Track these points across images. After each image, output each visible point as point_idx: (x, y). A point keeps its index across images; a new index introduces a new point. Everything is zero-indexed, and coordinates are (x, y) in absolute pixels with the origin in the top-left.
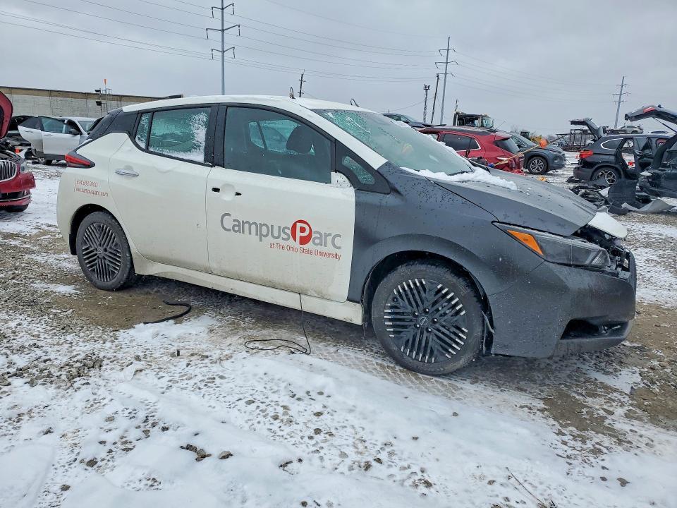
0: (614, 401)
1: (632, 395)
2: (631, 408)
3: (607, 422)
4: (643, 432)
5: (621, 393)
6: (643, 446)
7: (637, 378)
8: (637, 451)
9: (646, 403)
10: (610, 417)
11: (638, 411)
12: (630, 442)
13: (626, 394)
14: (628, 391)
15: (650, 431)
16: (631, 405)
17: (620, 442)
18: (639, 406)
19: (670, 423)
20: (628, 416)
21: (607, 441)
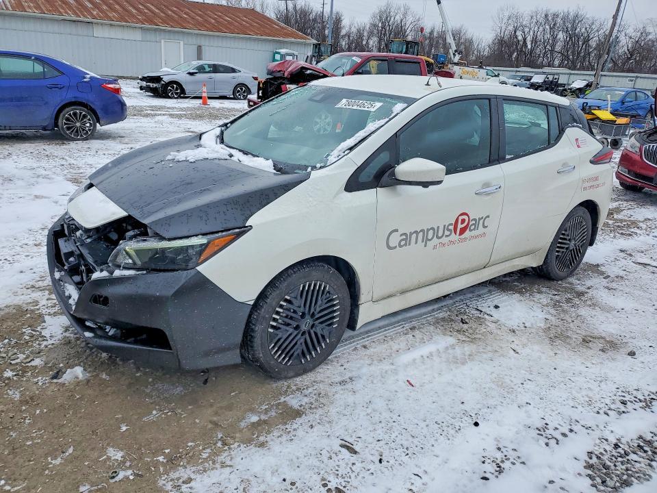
0: (52, 307)
1: (41, 316)
2: (37, 307)
3: (47, 292)
4: (22, 297)
5: (49, 314)
6: (19, 290)
7: (45, 333)
8: (21, 286)
9: (29, 315)
10: (48, 297)
11: (32, 308)
12: (27, 288)
13: (46, 315)
14: (47, 318)
15: (18, 300)
16: (38, 309)
17: (33, 287)
18: (33, 311)
19: (7, 310)
20: (36, 303)
21: (40, 284)
